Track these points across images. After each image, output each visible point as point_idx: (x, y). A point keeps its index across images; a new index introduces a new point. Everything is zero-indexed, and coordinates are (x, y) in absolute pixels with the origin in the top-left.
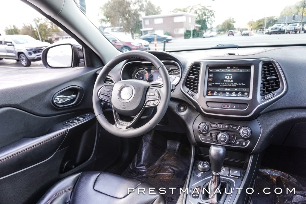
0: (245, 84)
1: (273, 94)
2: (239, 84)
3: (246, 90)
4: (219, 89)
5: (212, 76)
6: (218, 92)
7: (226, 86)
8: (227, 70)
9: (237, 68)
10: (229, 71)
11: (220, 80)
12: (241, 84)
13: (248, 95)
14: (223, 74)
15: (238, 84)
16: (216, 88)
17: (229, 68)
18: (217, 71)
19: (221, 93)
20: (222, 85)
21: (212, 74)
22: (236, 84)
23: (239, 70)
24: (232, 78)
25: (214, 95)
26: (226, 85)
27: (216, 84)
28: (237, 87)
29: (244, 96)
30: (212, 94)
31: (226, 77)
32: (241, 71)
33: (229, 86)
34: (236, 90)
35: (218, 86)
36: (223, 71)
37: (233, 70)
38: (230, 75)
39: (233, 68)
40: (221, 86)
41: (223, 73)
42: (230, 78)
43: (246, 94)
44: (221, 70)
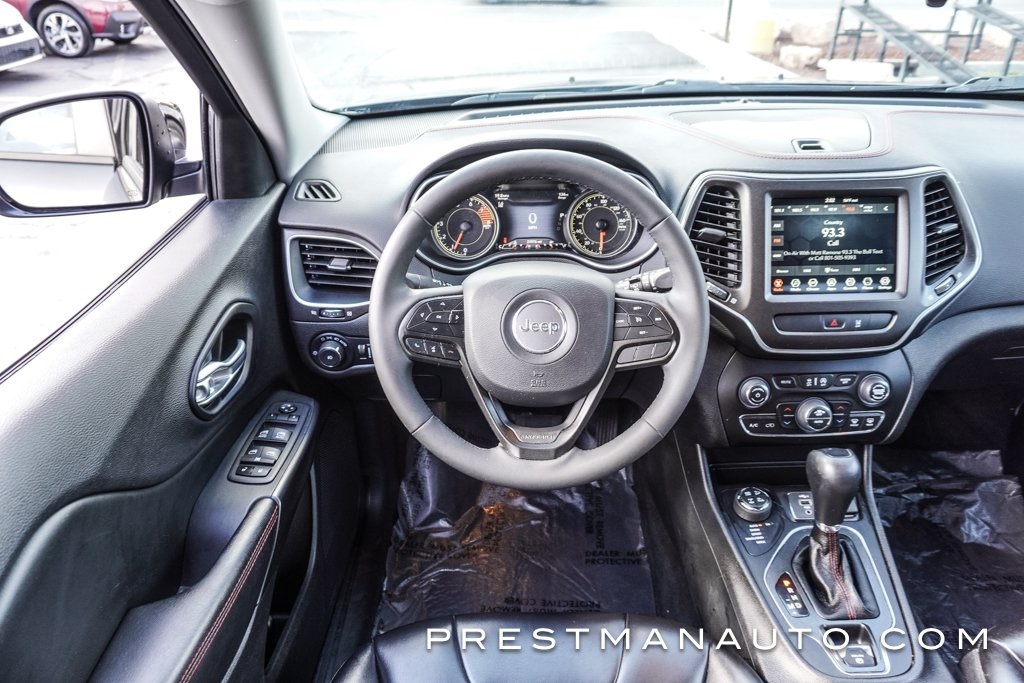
0: (881, 252)
1: (952, 276)
2: (865, 252)
3: (884, 269)
4: (807, 271)
5: (782, 229)
6: (804, 279)
7: (827, 258)
8: (826, 206)
9: (856, 200)
10: (833, 210)
11: (807, 240)
12: (870, 252)
13: (893, 283)
14: (816, 221)
15: (860, 252)
16: (797, 267)
17: (832, 200)
18: (797, 210)
19: (813, 284)
20: (814, 256)
21: (783, 222)
22: (856, 252)
23: (861, 206)
24: (842, 234)
25: (792, 290)
26: (827, 255)
27: (795, 253)
28: (861, 260)
29: (880, 288)
30: (786, 288)
31: (825, 232)
32: (868, 209)
33: (837, 258)
34: (856, 270)
35: (802, 261)
36: (815, 210)
37: (844, 206)
38: (837, 222)
39: (845, 200)
40: (811, 259)
41: (814, 216)
42: (837, 232)
43: (885, 281)
44: (809, 208)
